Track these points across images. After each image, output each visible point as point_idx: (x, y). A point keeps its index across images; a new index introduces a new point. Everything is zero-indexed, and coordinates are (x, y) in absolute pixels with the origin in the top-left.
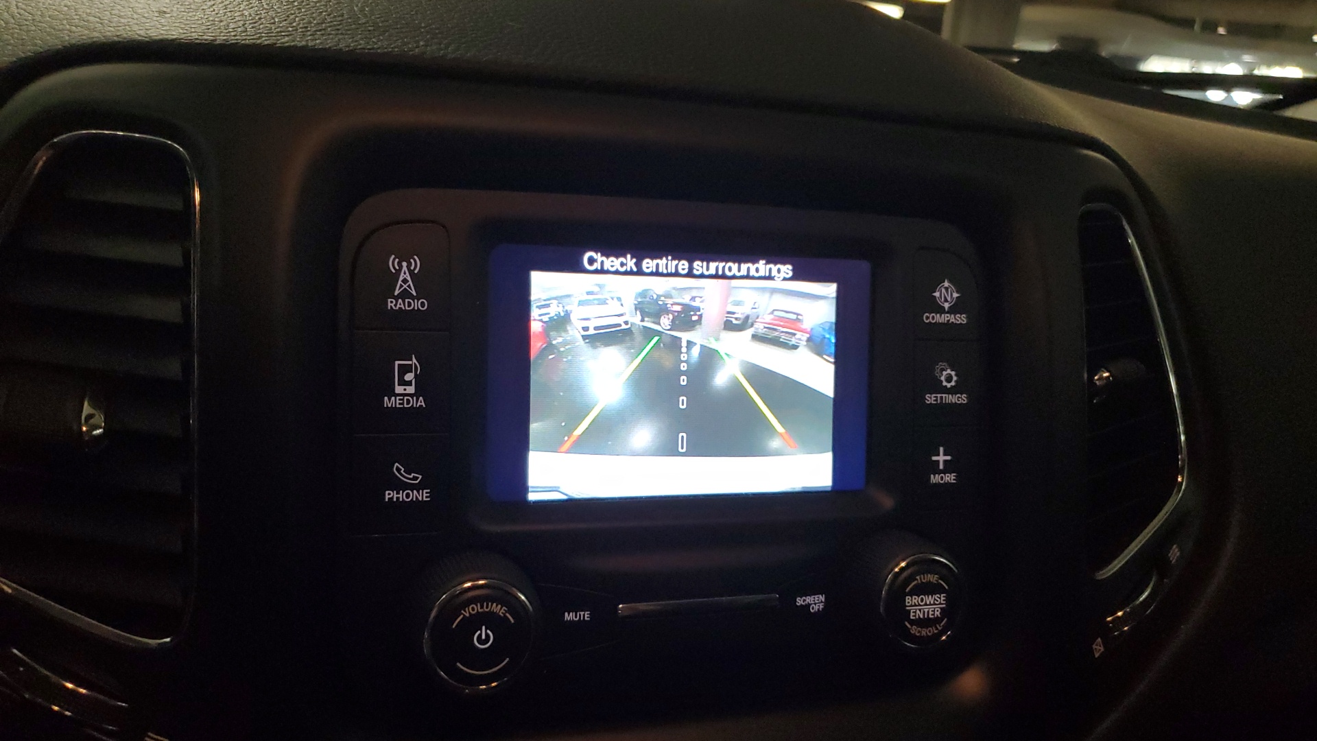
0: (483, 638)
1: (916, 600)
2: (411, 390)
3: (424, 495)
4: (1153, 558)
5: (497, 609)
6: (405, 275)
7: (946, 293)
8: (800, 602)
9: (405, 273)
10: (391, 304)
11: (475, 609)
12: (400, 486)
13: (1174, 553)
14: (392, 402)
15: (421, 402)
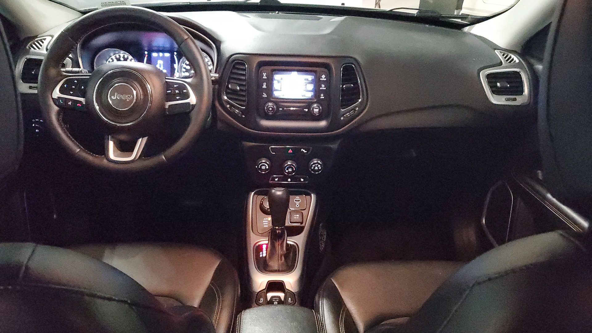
0: (270, 109)
1: (315, 109)
2: (265, 86)
4: (354, 109)
5: (272, 107)
6: (265, 75)
7: (323, 76)
8: (304, 110)
9: (265, 74)
10: (263, 78)
11: (271, 106)
12: (264, 95)
13: (357, 109)
14: (263, 87)
15: (266, 87)
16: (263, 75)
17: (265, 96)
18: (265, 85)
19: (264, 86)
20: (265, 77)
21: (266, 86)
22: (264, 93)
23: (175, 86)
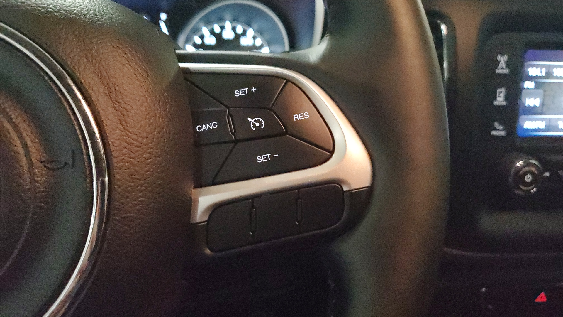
0: (528, 178)
3: (503, 133)
5: (533, 170)
6: (502, 62)
9: (503, 60)
10: (498, 71)
11: (529, 169)
12: (496, 130)
14: (495, 103)
15: (504, 103)
16: (498, 63)
17: (499, 131)
18: (502, 95)
19: (500, 100)
20: (502, 69)
21: (506, 98)
22: (496, 125)
23: (239, 93)
